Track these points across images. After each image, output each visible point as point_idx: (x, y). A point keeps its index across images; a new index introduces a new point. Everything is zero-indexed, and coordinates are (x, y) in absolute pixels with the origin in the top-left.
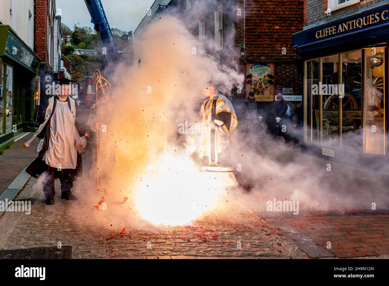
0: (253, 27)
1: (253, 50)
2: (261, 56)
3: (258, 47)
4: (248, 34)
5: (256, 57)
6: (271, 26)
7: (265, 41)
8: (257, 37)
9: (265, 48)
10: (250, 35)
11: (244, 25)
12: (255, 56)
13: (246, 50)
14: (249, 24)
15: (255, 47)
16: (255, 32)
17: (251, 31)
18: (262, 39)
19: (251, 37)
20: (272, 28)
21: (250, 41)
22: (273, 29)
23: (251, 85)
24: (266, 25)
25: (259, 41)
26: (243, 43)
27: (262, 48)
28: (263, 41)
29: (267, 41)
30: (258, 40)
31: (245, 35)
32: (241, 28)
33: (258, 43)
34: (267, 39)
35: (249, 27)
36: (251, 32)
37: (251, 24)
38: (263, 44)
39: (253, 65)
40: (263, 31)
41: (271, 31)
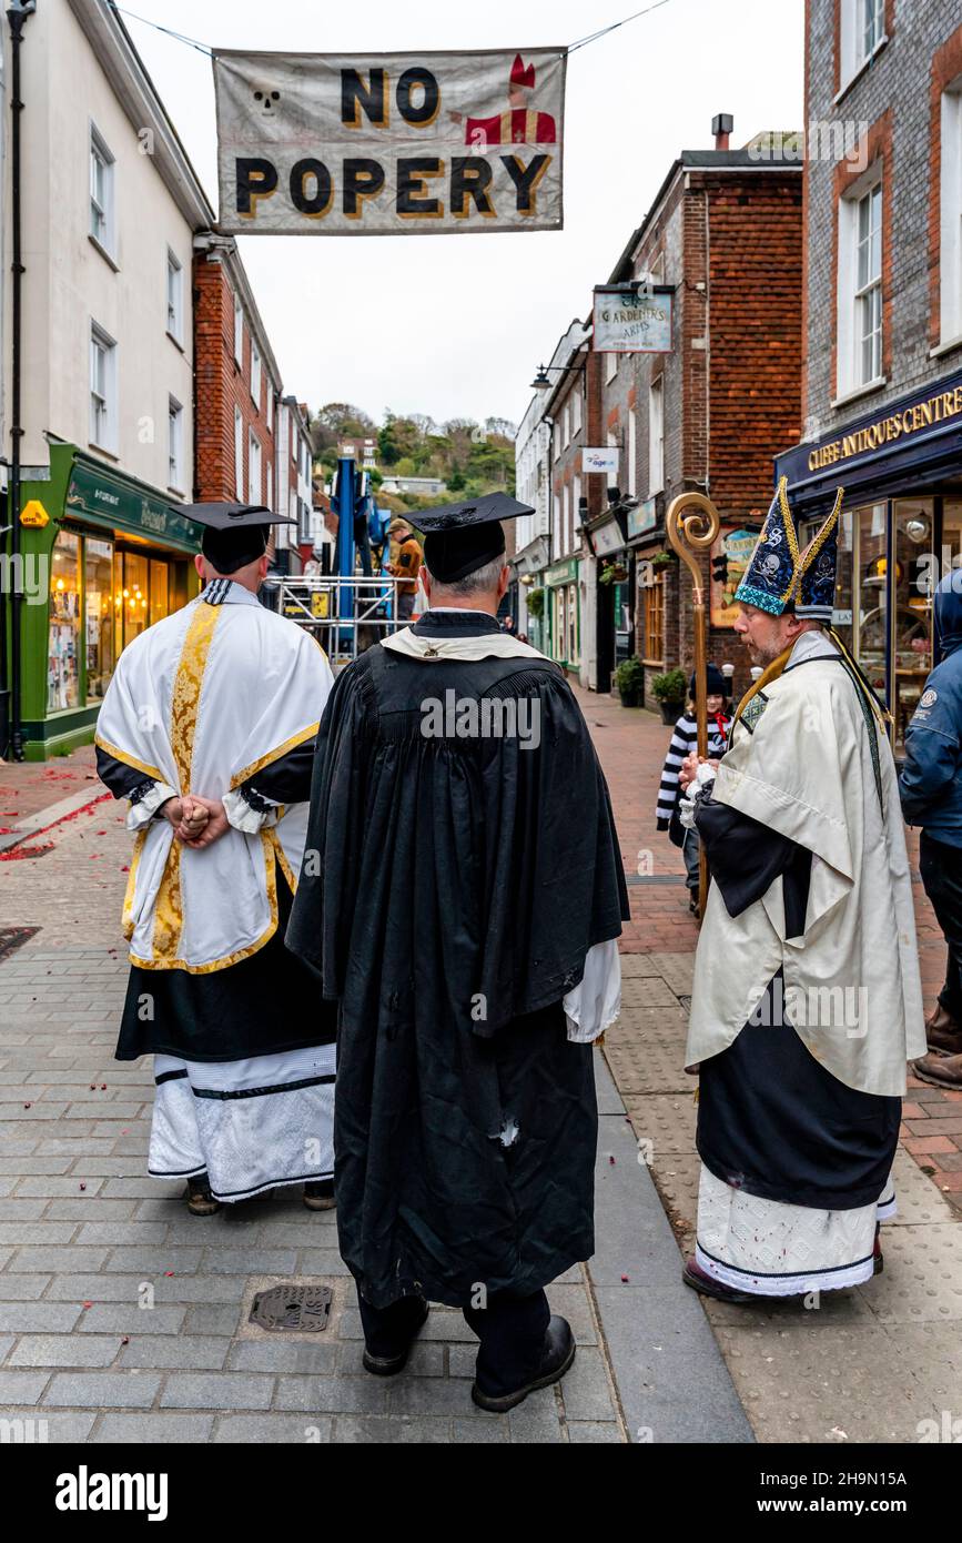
0: (729, 432)
1: (731, 492)
2: (751, 508)
3: (745, 485)
4: (718, 450)
5: (738, 511)
6: (779, 430)
7: (763, 468)
8: (740, 458)
9: (763, 488)
10: (721, 454)
11: (708, 426)
12: (736, 507)
13: (710, 492)
14: (720, 425)
15: (736, 485)
16: (735, 446)
17: (725, 442)
18: (753, 464)
19: (725, 457)
20: (782, 433)
21: (722, 470)
22: (783, 437)
23: (725, 583)
24: (764, 425)
25: (746, 469)
26: (704, 473)
27: (755, 485)
28: (756, 469)
29: (767, 467)
30: (743, 466)
31: (710, 453)
32: (698, 434)
33: (744, 473)
34: (767, 463)
35: (719, 433)
36: (725, 446)
37: (725, 425)
38: (757, 477)
39: (730, 530)
40: (758, 441)
41: (778, 441)
